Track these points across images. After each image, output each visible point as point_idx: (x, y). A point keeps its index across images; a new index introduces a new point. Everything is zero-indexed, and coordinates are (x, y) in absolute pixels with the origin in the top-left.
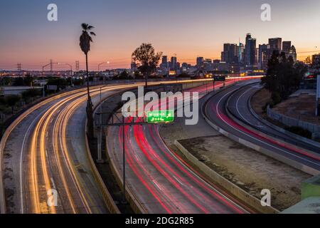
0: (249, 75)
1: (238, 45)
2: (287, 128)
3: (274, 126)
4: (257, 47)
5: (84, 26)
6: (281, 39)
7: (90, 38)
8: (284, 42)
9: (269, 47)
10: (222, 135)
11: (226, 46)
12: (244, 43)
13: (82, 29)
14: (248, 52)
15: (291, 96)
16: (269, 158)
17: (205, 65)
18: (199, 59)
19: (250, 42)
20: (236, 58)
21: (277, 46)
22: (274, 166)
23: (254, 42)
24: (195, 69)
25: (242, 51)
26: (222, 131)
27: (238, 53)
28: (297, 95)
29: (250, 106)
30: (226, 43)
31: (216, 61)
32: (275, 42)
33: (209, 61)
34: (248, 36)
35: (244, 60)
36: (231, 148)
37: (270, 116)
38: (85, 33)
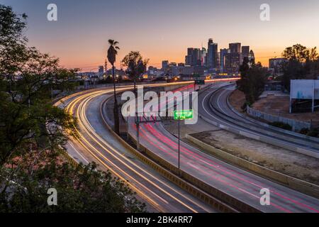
0: (214, 78)
1: (201, 49)
2: (269, 124)
3: (258, 122)
4: (219, 51)
5: (111, 42)
6: (240, 44)
7: (116, 51)
8: (243, 47)
9: (229, 52)
10: (222, 129)
11: (190, 50)
12: (207, 48)
13: (110, 45)
14: (211, 56)
15: (261, 96)
16: (269, 145)
17: (171, 68)
18: (165, 63)
19: (212, 46)
20: (200, 62)
21: (236, 51)
22: (275, 150)
23: (215, 47)
24: (162, 73)
25: (205, 55)
26: (222, 126)
27: (200, 56)
28: (265, 96)
29: (230, 106)
30: (190, 47)
31: (181, 65)
32: (234, 46)
33: (174, 64)
34: (211, 41)
35: (206, 63)
36: (235, 138)
37: (251, 114)
38: (111, 47)
